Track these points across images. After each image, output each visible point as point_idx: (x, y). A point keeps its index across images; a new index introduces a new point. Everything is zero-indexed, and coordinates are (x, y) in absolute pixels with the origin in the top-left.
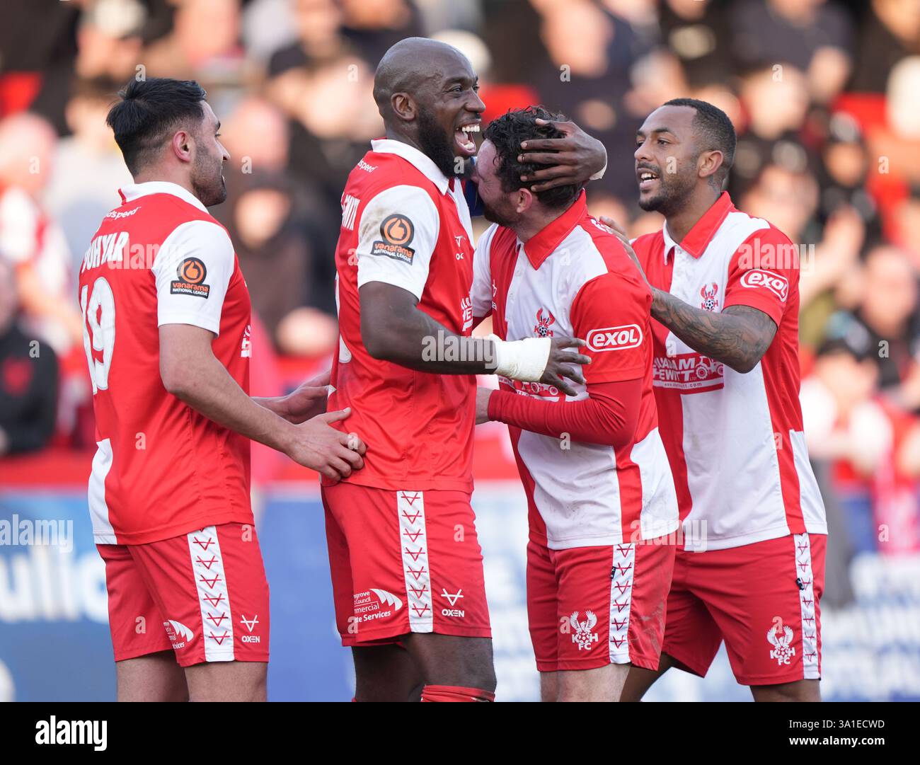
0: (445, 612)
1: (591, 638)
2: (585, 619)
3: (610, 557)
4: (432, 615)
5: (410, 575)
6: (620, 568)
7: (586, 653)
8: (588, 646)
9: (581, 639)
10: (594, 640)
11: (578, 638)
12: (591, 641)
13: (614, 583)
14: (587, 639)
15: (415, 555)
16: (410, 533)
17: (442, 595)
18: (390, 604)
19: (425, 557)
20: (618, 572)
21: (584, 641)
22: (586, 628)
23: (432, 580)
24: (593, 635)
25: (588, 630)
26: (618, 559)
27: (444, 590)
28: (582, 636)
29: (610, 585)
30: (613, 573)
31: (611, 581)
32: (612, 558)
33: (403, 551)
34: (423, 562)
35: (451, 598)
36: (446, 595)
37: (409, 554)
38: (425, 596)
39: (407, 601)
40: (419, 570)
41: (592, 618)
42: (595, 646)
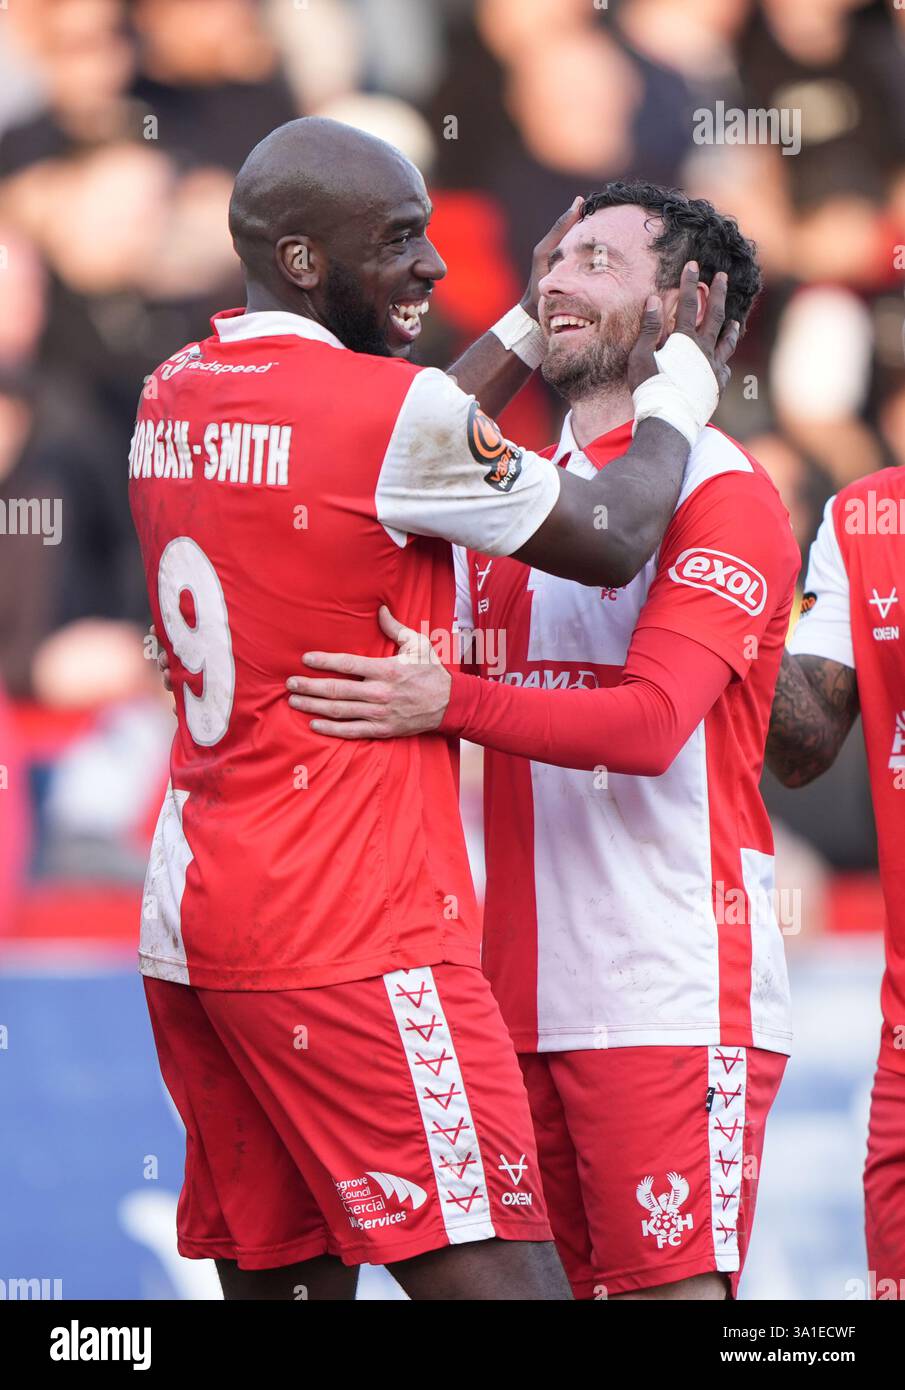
0: (507, 1199)
1: (680, 1224)
2: (668, 1188)
3: (703, 1072)
4: (488, 1205)
5: (439, 1139)
6: (722, 1092)
7: (670, 1253)
8: (676, 1239)
9: (662, 1227)
10: (685, 1227)
11: (655, 1226)
12: (681, 1229)
13: (712, 1122)
14: (672, 1226)
15: (445, 1099)
16: (426, 1059)
17: (501, 1167)
18: (401, 1199)
19: (462, 1098)
20: (718, 1099)
21: (668, 1231)
22: (669, 1204)
23: (482, 1140)
24: (684, 1218)
25: (673, 1209)
26: (716, 1076)
27: (502, 1157)
28: (663, 1221)
29: (706, 1124)
30: (710, 1099)
31: (708, 1115)
32: (707, 1073)
33: (420, 1096)
34: (460, 1109)
35: (513, 1170)
36: (506, 1166)
37: (433, 1100)
38: (473, 1172)
39: (435, 1187)
40: (456, 1126)
41: (681, 1187)
42: (688, 1238)
